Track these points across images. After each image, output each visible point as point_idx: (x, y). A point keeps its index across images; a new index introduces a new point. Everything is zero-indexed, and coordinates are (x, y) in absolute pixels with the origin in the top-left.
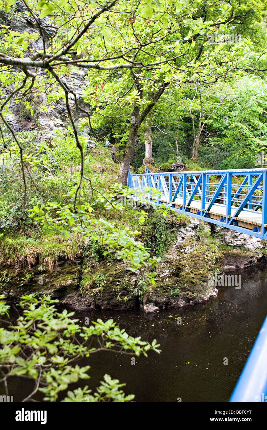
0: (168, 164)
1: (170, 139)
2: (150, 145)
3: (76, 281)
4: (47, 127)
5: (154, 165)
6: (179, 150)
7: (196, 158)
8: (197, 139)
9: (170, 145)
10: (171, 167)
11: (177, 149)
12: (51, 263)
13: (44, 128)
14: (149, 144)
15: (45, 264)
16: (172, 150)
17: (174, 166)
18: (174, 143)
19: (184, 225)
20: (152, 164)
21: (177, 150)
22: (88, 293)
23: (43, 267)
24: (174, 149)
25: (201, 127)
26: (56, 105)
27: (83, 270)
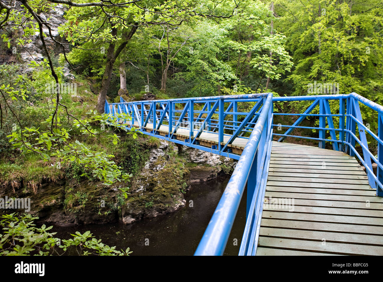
0: (140, 95)
1: (142, 73)
2: (125, 78)
3: (60, 201)
4: (28, 61)
5: (128, 96)
6: (150, 83)
7: (164, 90)
8: (165, 73)
9: (142, 78)
10: (143, 97)
11: (148, 81)
12: (35, 186)
13: (25, 62)
14: (123, 77)
15: (29, 187)
16: (144, 82)
17: (146, 96)
18: (145, 76)
19: (155, 147)
20: (126, 94)
21: (148, 83)
22: (71, 211)
23: (27, 190)
24: (146, 82)
25: (168, 63)
26: (36, 41)
27: (66, 190)
